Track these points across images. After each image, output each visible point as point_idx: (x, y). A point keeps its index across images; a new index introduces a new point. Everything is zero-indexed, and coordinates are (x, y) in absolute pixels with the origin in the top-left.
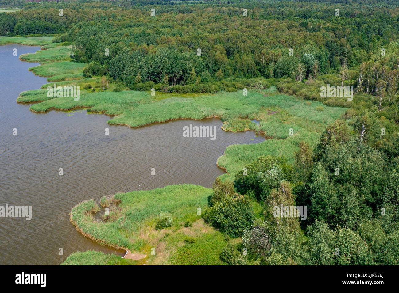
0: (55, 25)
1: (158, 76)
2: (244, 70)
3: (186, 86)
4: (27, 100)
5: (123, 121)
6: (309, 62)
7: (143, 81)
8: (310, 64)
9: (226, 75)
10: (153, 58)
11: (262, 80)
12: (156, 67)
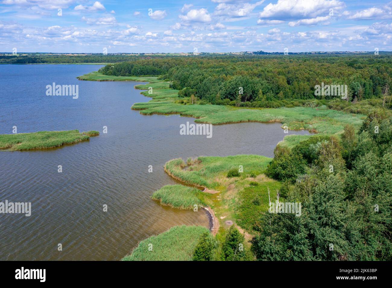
0: (160, 69)
1: (232, 95)
2: (300, 93)
3: (255, 102)
4: (138, 108)
5: (206, 120)
6: (355, 88)
7: (222, 98)
8: (356, 90)
9: (286, 96)
10: (230, 82)
11: (315, 100)
12: (232, 89)
